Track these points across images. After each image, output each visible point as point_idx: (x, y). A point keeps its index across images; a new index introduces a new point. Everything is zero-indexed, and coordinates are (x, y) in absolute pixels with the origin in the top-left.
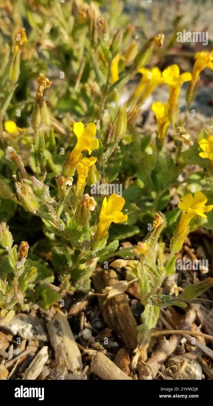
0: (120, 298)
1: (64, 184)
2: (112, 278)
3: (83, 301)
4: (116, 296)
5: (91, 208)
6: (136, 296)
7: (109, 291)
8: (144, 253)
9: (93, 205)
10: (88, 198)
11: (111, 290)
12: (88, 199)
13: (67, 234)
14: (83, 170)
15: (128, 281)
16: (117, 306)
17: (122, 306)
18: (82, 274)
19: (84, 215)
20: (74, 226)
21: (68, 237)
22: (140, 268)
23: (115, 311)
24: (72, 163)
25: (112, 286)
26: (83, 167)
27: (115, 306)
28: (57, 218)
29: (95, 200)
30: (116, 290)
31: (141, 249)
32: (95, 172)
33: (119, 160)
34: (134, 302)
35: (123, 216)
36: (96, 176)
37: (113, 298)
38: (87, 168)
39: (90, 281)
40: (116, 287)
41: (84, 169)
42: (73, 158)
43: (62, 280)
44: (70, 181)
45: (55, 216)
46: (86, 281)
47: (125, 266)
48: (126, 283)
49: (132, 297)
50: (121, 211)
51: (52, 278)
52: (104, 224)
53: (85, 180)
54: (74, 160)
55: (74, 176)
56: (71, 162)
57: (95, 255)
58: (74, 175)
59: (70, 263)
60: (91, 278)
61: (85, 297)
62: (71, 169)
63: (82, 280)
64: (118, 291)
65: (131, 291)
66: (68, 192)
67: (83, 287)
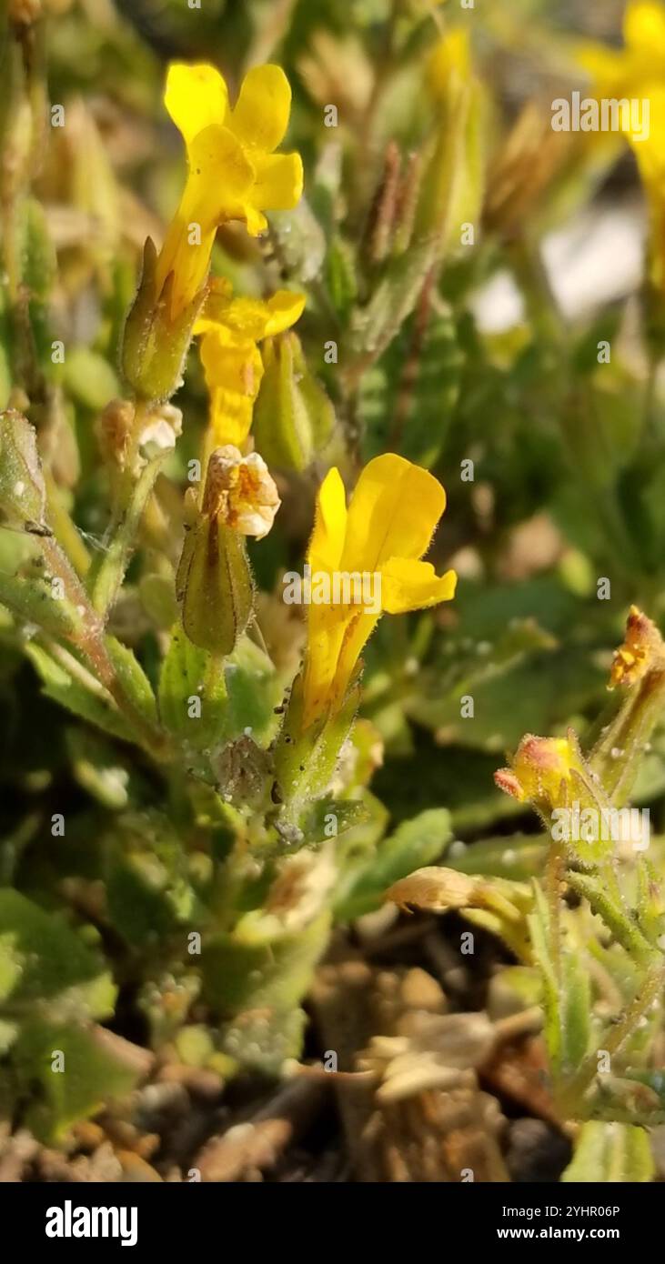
0: (451, 1101)
1: (128, 435)
2: (417, 1008)
3: (262, 1120)
4: (431, 1090)
5: (250, 517)
6: (538, 1101)
7: (387, 1060)
8: (555, 795)
9: (259, 503)
10: (230, 463)
11: (401, 1055)
12: (231, 469)
13: (157, 729)
14: (229, 363)
15: (493, 1018)
16: (430, 1142)
17: (458, 1143)
18: (256, 974)
19: (223, 584)
20: (185, 674)
21: (158, 741)
22: (547, 919)
23: (421, 1166)
24: (166, 311)
25: (408, 1036)
26: (233, 345)
27: (420, 1143)
28: (88, 618)
29: (270, 471)
30: (428, 1057)
31: (539, 771)
32: (301, 385)
33: (443, 379)
34: (527, 1132)
35: (436, 578)
36: (308, 407)
37: (412, 1104)
38: (250, 344)
39: (298, 1019)
40: (424, 1043)
41: (234, 352)
42: (170, 277)
43: (154, 1003)
44: (162, 423)
45: (81, 610)
46: (278, 1018)
47: (464, 901)
48: (480, 1027)
49: (515, 1108)
50: (425, 559)
51: (101, 995)
52: (331, 633)
53: (246, 430)
54: (175, 295)
55: (180, 390)
56: (162, 305)
57: (293, 834)
58: (181, 383)
59: (181, 895)
60: (307, 1005)
61: (276, 1102)
62: (165, 344)
63: (257, 1015)
64: (439, 1062)
65: (512, 1077)
66: (152, 482)
67: (265, 1043)
